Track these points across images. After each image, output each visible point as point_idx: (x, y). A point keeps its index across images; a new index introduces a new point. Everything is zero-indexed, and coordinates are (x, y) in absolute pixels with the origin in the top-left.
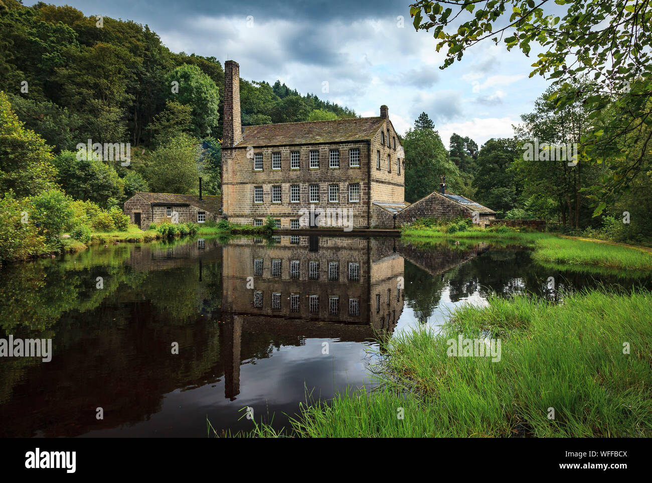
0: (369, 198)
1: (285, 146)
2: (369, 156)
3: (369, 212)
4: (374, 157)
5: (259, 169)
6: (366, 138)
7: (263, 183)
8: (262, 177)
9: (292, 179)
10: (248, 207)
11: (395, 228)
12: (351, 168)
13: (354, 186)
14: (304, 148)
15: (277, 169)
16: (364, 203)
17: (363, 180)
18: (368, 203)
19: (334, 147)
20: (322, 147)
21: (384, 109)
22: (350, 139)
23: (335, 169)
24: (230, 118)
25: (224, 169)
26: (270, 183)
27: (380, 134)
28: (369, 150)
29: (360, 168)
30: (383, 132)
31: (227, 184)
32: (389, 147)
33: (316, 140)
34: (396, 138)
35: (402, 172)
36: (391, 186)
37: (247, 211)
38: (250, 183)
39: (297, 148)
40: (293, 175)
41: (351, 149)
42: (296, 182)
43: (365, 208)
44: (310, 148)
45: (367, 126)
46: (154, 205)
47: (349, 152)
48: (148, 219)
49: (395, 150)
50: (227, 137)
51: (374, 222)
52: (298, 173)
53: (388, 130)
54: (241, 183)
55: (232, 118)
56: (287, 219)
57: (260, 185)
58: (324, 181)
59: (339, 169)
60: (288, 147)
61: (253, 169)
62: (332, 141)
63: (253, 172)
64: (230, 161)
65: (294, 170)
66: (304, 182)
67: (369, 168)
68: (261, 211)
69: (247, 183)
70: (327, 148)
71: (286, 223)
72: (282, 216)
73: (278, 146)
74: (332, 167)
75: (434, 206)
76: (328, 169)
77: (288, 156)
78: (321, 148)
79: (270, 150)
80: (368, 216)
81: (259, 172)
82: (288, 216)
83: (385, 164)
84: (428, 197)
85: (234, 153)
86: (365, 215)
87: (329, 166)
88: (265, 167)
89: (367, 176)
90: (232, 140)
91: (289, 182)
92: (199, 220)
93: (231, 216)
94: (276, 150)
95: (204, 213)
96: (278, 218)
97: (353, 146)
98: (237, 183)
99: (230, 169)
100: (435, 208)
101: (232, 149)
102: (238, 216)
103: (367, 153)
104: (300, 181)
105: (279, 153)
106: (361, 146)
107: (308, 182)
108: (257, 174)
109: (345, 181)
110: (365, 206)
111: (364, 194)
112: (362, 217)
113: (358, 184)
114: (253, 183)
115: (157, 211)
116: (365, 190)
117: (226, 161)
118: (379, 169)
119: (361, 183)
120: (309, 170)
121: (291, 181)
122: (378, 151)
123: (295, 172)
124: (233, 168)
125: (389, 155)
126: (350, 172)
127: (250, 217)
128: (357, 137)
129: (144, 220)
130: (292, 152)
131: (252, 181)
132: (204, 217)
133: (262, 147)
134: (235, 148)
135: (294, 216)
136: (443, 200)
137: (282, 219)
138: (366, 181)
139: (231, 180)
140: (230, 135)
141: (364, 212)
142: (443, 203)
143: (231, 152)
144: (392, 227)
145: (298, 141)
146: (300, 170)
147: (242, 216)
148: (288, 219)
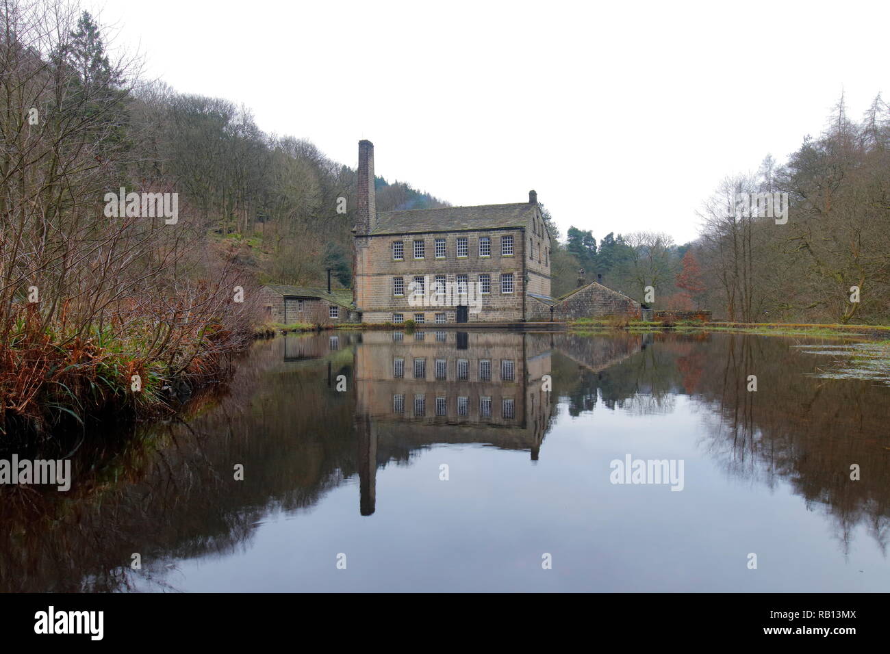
0: (524, 289)
1: (429, 233)
2: (523, 244)
3: (524, 304)
4: (528, 244)
5: (399, 259)
6: (520, 225)
7: (404, 274)
8: (402, 267)
9: (437, 270)
10: (386, 301)
11: (552, 321)
12: (504, 257)
13: (507, 276)
14: (451, 235)
15: (420, 258)
16: (519, 294)
17: (517, 269)
18: (523, 295)
19: (484, 234)
20: (471, 234)
21: (533, 195)
22: (502, 226)
23: (485, 258)
24: (365, 203)
25: (359, 259)
26: (411, 273)
27: (532, 221)
28: (523, 237)
29: (514, 257)
30: (534, 219)
31: (362, 275)
32: (539, 236)
33: (463, 226)
34: (544, 226)
35: (549, 263)
36: (541, 277)
37: (385, 305)
38: (389, 274)
39: (442, 236)
40: (438, 265)
41: (503, 237)
42: (442, 272)
43: (520, 300)
44: (457, 236)
45: (517, 212)
46: (287, 298)
47: (501, 240)
48: (280, 313)
49: (543, 238)
50: (362, 223)
51: (529, 315)
52: (444, 262)
53: (538, 217)
54: (379, 274)
55: (367, 203)
56: (431, 313)
57: (400, 276)
58: (474, 271)
59: (491, 258)
60: (432, 235)
61: (392, 259)
62: (482, 227)
63: (392, 262)
64: (365, 250)
65: (441, 260)
66: (451, 272)
67: (524, 257)
68: (401, 305)
69: (385, 274)
70: (476, 235)
71: (430, 317)
72: (425, 310)
73: (421, 233)
74: (483, 256)
75: (594, 296)
76: (478, 258)
77: (433, 244)
78: (470, 236)
79: (412, 238)
80: (523, 308)
81: (399, 262)
82: (433, 310)
83: (536, 253)
84: (587, 288)
85: (370, 241)
86: (521, 307)
87: (478, 255)
88: (405, 256)
89: (521, 266)
90: (368, 226)
91: (434, 273)
92: (331, 316)
93: (367, 311)
94: (418, 237)
95: (336, 308)
96: (421, 312)
97: (505, 233)
98: (374, 275)
99: (365, 259)
100: (595, 299)
101: (367, 236)
102: (374, 311)
103: (521, 241)
104: (447, 272)
105: (422, 241)
106: (514, 233)
107: (455, 272)
108: (397, 263)
109: (497, 271)
110: (519, 297)
111: (519, 284)
112: (517, 309)
113: (511, 275)
114: (392, 274)
115: (290, 303)
116: (520, 280)
117: (361, 250)
118: (531, 258)
119: (516, 274)
120: (456, 259)
121: (436, 272)
122: (531, 239)
123: (440, 262)
124: (369, 258)
125: (539, 244)
126: (503, 261)
127: (389, 312)
128: (510, 223)
129: (275, 315)
130: (437, 240)
131: (390, 272)
132: (336, 312)
133: (403, 234)
134: (373, 236)
135: (440, 310)
136: (604, 290)
137: (426, 313)
138: (521, 271)
139: (366, 271)
140: (364, 222)
141: (518, 304)
142: (604, 294)
143: (367, 240)
144: (549, 320)
145: (442, 228)
146: (446, 259)
147: (379, 311)
148: (433, 313)
